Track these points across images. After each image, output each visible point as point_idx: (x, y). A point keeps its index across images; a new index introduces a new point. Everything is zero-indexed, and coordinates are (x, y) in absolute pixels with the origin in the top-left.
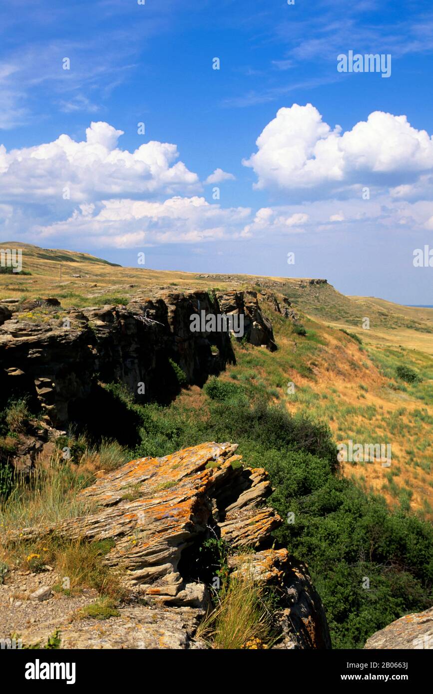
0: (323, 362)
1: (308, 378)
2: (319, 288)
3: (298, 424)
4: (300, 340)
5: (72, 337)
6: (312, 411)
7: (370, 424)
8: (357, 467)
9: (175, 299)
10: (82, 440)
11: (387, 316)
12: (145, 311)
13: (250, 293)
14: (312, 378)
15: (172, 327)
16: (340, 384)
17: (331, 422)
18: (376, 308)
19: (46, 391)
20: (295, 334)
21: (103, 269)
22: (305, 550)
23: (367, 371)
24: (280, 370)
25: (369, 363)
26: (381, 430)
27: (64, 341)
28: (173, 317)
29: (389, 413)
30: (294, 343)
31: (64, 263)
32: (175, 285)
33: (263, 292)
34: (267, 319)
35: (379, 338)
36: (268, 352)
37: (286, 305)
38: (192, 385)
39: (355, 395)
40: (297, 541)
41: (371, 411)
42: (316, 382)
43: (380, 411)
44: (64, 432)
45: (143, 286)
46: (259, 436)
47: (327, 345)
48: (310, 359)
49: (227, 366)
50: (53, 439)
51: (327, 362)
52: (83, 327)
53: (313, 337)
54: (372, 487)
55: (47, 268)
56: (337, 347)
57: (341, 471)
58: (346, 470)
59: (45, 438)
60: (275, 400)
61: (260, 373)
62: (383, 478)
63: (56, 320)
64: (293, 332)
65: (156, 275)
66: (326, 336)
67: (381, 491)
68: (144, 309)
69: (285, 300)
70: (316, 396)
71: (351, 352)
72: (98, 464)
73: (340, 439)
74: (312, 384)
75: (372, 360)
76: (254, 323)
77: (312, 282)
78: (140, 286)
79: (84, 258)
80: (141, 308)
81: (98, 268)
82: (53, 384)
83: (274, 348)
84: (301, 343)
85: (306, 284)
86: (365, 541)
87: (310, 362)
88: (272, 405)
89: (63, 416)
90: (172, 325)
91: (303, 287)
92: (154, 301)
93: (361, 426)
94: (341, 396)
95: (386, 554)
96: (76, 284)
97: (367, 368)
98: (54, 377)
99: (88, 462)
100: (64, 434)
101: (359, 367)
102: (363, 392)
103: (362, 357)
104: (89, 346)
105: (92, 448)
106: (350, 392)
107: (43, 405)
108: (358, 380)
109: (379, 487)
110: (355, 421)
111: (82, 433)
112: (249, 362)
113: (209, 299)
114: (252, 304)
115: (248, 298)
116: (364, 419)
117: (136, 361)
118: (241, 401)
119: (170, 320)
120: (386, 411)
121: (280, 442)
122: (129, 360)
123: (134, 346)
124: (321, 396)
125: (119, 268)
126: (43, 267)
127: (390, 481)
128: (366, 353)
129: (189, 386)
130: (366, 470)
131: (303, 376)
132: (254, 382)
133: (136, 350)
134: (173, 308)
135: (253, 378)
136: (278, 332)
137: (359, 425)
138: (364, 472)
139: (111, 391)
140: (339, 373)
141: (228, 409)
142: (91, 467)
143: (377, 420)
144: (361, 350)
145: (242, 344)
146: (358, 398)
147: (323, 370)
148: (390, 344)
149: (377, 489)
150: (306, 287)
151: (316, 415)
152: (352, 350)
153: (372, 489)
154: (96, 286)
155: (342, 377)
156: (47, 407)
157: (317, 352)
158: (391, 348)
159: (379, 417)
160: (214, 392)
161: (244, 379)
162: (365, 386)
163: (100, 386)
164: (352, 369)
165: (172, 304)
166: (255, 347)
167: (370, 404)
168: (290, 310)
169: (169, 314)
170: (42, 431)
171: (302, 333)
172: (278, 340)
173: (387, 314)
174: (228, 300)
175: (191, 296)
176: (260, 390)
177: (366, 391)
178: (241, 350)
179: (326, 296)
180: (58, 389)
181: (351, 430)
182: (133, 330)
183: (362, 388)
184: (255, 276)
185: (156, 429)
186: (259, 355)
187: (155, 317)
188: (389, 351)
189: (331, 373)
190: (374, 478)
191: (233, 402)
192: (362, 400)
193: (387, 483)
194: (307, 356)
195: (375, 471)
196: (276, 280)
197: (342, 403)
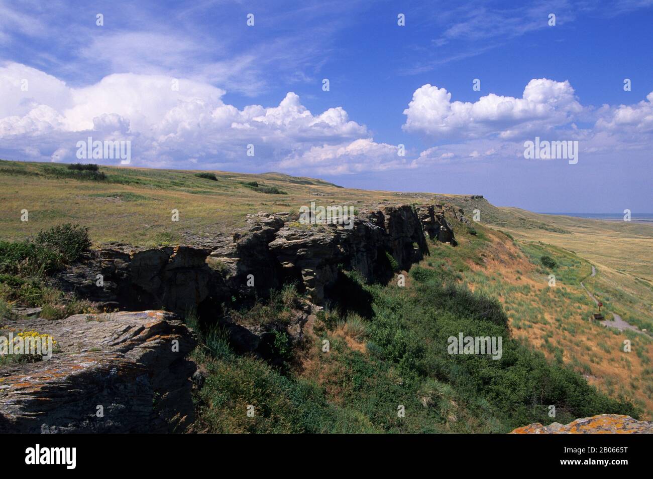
0: (490, 254)
1: (480, 265)
2: (477, 201)
3: (478, 298)
4: (472, 238)
5: (328, 240)
6: (486, 289)
7: (527, 298)
8: (521, 330)
9: (389, 211)
10: (335, 313)
11: (525, 220)
12: (370, 219)
13: (438, 206)
14: (483, 265)
15: (388, 230)
16: (503, 270)
17: (499, 297)
18: (517, 215)
19: (309, 279)
20: (469, 234)
21: (332, 189)
22: (494, 395)
23: (521, 260)
24: (461, 259)
25: (522, 255)
26: (535, 303)
27: (322, 243)
28: (388, 223)
29: (540, 290)
30: (469, 241)
31: (307, 186)
32: (387, 201)
33: (445, 205)
34: (449, 224)
35: (520, 236)
36: (451, 247)
37: (460, 214)
38: (402, 270)
39: (515, 278)
40: (488, 388)
41: (527, 289)
42: (486, 268)
43: (533, 289)
44: (322, 307)
45: (366, 201)
46: (451, 308)
47: (491, 241)
48: (481, 252)
49: (424, 257)
50: (314, 312)
51: (492, 254)
52: (333, 233)
53: (481, 236)
54: (534, 346)
55: (296, 189)
56: (499, 243)
57: (511, 333)
58: (513, 332)
59: (309, 312)
60: (459, 281)
61: (447, 262)
62: (541, 339)
63: (315, 228)
64: (467, 233)
65: (368, 193)
66: (490, 235)
67: (540, 349)
68: (370, 218)
69: (461, 211)
70: (487, 278)
71: (508, 247)
72: (346, 331)
73: (508, 309)
74: (483, 270)
75: (523, 252)
76: (442, 227)
77: (473, 198)
78: (364, 202)
79: (319, 182)
80: (367, 217)
81: (328, 189)
82: (315, 274)
83: (455, 244)
84: (473, 241)
85: (468, 199)
86: (537, 389)
87: (481, 254)
88: (459, 285)
89: (321, 296)
90: (388, 228)
91: (467, 201)
92: (376, 212)
93: (521, 300)
94: (505, 278)
95: (551, 398)
96: (320, 200)
97: (521, 258)
98: (315, 268)
99: (339, 329)
100: (322, 309)
101: (515, 258)
102: (519, 275)
103: (516, 250)
104: (338, 246)
105: (342, 319)
106: (510, 275)
107: (307, 288)
108: (514, 266)
109: (539, 345)
110: (516, 296)
111: (334, 308)
112: (440, 254)
113: (411, 211)
114: (440, 214)
115: (437, 210)
116: (522, 295)
117: (365, 254)
118: (437, 282)
119: (386, 225)
120: (537, 290)
121: (466, 312)
122: (360, 253)
123: (363, 244)
124: (490, 278)
125: (343, 189)
126: (293, 189)
127: (547, 341)
128: (518, 247)
129: (400, 271)
130: (528, 333)
131: (477, 264)
132: (444, 268)
133: (365, 247)
134: (388, 217)
135: (443, 265)
136: (457, 233)
137: (519, 299)
138: (527, 334)
139: (351, 276)
140: (502, 261)
141: (428, 288)
142: (341, 333)
143: (532, 295)
144: (514, 245)
145: (434, 241)
146: (516, 279)
147: (490, 260)
148: (532, 240)
149: (537, 347)
150: (468, 201)
151: (489, 292)
152: (508, 245)
153: (533, 347)
154: (334, 202)
155: (504, 265)
156: (310, 289)
157: (485, 247)
158: (533, 243)
159: (533, 294)
160: (418, 276)
161: (437, 266)
162: (520, 271)
163: (343, 273)
164: (510, 259)
165: (387, 214)
166: (442, 243)
167: (525, 284)
168: (463, 217)
169: (386, 221)
170: (307, 307)
171: (473, 234)
172: (458, 238)
173: (525, 219)
174: (423, 211)
175: (399, 208)
176: (449, 275)
177: (521, 274)
178: (433, 246)
179: (482, 207)
180: (318, 277)
181: (514, 303)
182: (363, 232)
183: (518, 272)
184: (433, 193)
185: (383, 304)
186: (445, 249)
187: (376, 224)
188: (532, 245)
189: (496, 262)
190: (534, 339)
191: (431, 282)
192: (519, 281)
193: (544, 343)
194: (479, 249)
195: (534, 334)
196: (448, 196)
197: (506, 283)
